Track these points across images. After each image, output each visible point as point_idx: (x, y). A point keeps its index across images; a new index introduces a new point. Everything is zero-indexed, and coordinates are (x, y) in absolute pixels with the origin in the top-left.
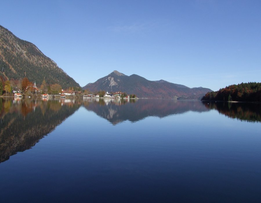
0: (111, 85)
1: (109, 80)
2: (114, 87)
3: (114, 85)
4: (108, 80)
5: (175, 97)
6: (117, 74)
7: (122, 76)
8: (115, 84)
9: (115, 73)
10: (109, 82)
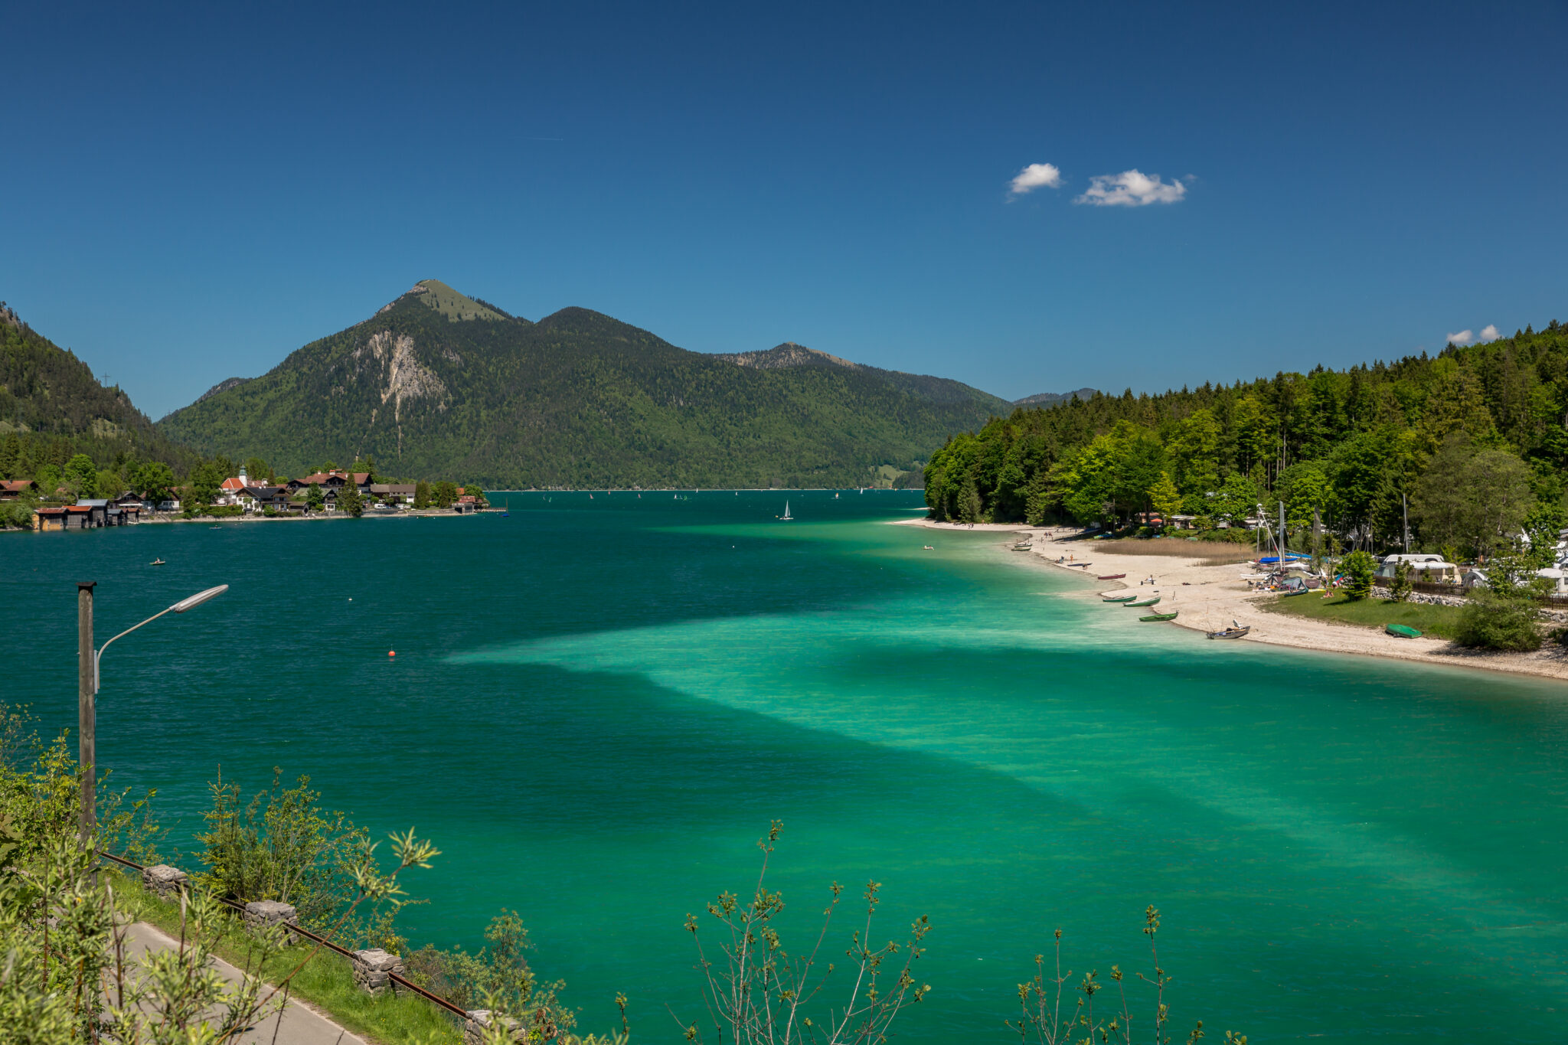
0: (394, 396)
1: (379, 352)
2: (416, 405)
3: (414, 390)
4: (369, 354)
5: (885, 470)
6: (442, 310)
7: (478, 319)
8: (423, 386)
9: (424, 299)
10: (376, 373)
